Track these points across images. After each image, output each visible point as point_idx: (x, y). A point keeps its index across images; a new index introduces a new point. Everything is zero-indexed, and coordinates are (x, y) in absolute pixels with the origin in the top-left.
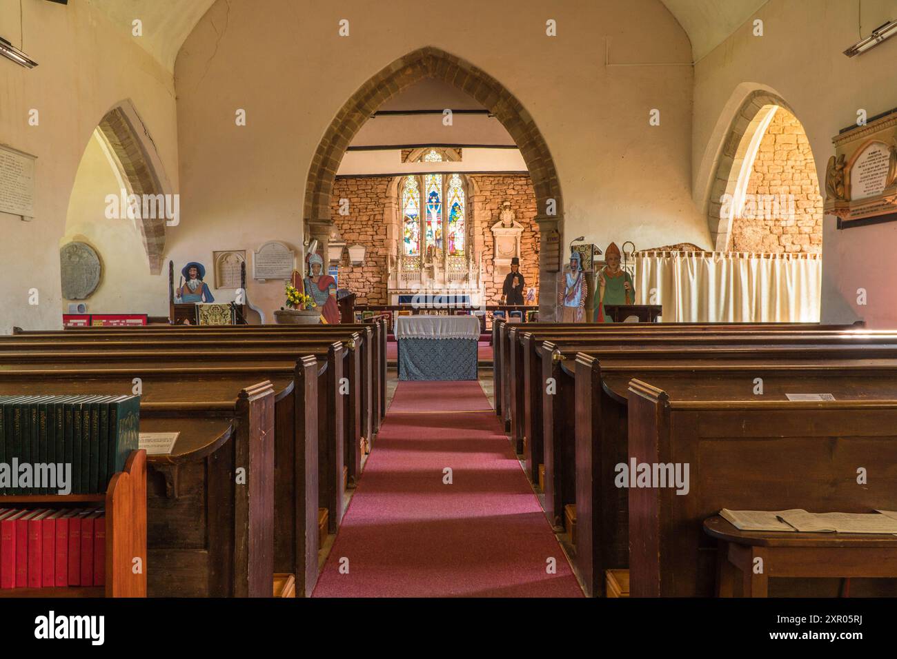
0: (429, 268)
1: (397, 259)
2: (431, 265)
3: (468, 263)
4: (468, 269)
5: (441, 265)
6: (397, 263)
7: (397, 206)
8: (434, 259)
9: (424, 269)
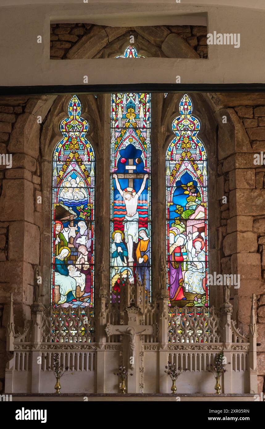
0: (116, 338)
1: (34, 312)
2: (122, 328)
3: (222, 325)
4: (223, 340)
5: (149, 330)
6: (33, 323)
7: (37, 180)
8: (131, 314)
9: (104, 340)
